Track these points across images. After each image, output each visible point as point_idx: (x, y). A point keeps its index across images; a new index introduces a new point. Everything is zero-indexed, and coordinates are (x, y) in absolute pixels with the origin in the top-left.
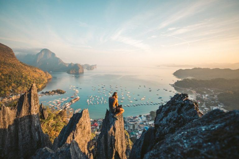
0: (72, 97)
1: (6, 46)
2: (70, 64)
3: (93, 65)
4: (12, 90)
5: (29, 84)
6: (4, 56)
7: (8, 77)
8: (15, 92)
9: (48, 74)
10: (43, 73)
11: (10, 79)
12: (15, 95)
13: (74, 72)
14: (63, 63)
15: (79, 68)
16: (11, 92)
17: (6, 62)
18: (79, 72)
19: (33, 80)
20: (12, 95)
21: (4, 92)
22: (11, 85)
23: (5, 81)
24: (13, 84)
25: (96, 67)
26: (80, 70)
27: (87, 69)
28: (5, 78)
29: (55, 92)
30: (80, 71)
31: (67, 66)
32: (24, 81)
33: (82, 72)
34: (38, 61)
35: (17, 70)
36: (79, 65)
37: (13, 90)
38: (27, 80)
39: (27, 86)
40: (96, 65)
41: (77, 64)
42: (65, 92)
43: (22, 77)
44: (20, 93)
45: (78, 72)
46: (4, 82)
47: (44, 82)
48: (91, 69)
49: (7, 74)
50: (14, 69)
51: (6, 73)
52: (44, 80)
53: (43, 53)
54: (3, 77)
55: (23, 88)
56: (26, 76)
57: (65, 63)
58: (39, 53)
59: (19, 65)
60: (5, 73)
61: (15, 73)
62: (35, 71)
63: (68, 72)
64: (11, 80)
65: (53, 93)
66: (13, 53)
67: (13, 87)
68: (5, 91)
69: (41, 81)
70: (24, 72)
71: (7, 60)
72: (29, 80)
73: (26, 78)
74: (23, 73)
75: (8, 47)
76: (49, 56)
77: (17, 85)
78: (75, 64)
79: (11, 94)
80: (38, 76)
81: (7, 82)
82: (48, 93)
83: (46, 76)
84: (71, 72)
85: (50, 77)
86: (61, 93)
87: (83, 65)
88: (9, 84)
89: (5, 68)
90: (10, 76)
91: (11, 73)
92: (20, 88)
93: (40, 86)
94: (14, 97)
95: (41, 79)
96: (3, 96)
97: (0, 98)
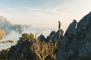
2: (16, 25)
3: (29, 25)
13: (18, 30)
15: (21, 27)
18: (21, 29)
25: (31, 26)
27: (26, 27)
31: (14, 26)
33: (23, 29)
36: (21, 25)
40: (31, 25)
47: (1, 36)
48: (28, 27)
57: (12, 25)
63: (15, 30)
65: (7, 42)
76: (3, 20)
82: (4, 42)
83: (2, 32)
84: (16, 29)
85: (4, 32)
86: (11, 42)
87: (23, 25)
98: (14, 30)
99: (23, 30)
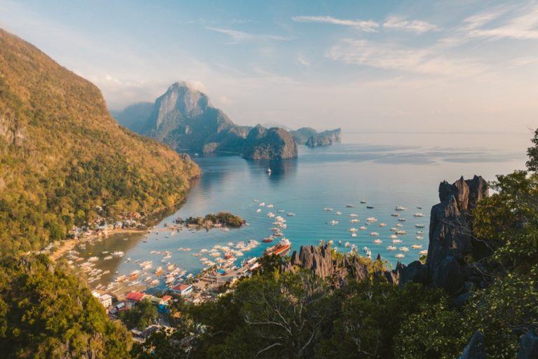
0: (268, 241)
1: (87, 81)
2: (254, 131)
3: (328, 133)
4: (101, 209)
5: (141, 192)
6: (82, 110)
7: (92, 172)
8: (108, 215)
9: (190, 161)
10: (177, 158)
11: (96, 176)
12: (110, 223)
13: (268, 158)
14: (231, 125)
15: (283, 144)
16: (100, 214)
17: (87, 127)
18: (284, 156)
19: (154, 179)
20: (102, 224)
21: (84, 214)
22: (101, 195)
23: (86, 182)
24: (105, 192)
25: (337, 139)
26: (286, 148)
27: (307, 144)
28: (86, 174)
29: (213, 219)
30: (286, 152)
31: (244, 135)
32: (129, 184)
33: (291, 156)
34: (159, 121)
35: (112, 151)
36: (283, 130)
37: (104, 208)
38: (139, 180)
39: (139, 198)
40: (338, 131)
41: (277, 129)
42: (244, 222)
43: (125, 170)
44: (121, 217)
45: (279, 157)
46: (84, 185)
47: (182, 188)
48: (320, 145)
49: (90, 163)
50: (105, 146)
51: (89, 160)
52: (179, 182)
53: (174, 97)
54: (81, 170)
55: (129, 204)
56: (134, 170)
57: (237, 128)
58: (165, 95)
59: (116, 134)
60: (85, 159)
61: (108, 158)
62: (157, 154)
63: (248, 157)
64: (98, 180)
65: (210, 223)
66: (103, 101)
67: (104, 201)
68: (86, 211)
69: (173, 184)
70: (129, 157)
71: (89, 120)
72: (141, 181)
73: (134, 174)
74: (128, 161)
75: (92, 84)
76: (192, 104)
77: (114, 194)
78: (268, 128)
79: (99, 221)
80: (164, 169)
81: (89, 186)
82: (196, 222)
83: (186, 169)
84: (257, 156)
85: (197, 170)
86: (231, 225)
87: (293, 132)
88: (96, 192)
89: (86, 145)
90: (96, 168)
91: (99, 158)
92: (120, 204)
93: (171, 200)
94: (107, 230)
95: (174, 179)
96: (82, 223)
97: (76, 231)
98: (246, 158)
99: (295, 158)
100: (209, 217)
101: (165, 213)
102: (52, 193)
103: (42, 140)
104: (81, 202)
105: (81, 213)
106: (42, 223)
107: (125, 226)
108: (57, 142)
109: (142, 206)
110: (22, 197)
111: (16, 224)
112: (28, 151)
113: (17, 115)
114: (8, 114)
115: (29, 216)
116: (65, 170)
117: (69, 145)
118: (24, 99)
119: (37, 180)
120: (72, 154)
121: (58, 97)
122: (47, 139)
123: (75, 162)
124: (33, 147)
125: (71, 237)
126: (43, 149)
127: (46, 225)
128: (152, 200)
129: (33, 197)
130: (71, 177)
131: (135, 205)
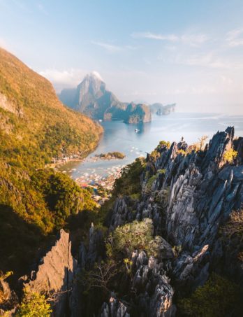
1: (44, 78)
2: (130, 106)
4: (62, 150)
5: (79, 141)
6: (45, 97)
8: (66, 153)
9: (98, 125)
10: (92, 123)
11: (58, 133)
12: (67, 156)
13: (136, 122)
14: (118, 103)
15: (144, 114)
16: (63, 152)
17: (49, 106)
18: (144, 121)
19: (83, 135)
20: (64, 157)
22: (61, 143)
24: (63, 142)
25: (174, 110)
26: (146, 117)
27: (157, 113)
28: (53, 132)
29: (112, 155)
30: (146, 119)
31: (124, 108)
33: (148, 121)
34: (80, 100)
35: (62, 120)
37: (64, 149)
39: (78, 144)
40: (174, 105)
41: (141, 105)
42: (125, 156)
43: (70, 130)
44: (71, 153)
45: (142, 122)
46: (53, 138)
47: (96, 139)
48: (164, 114)
49: (54, 127)
50: (59, 117)
52: (94, 136)
53: (87, 84)
54: (51, 131)
55: (74, 147)
56: (74, 130)
57: (121, 104)
58: (81, 84)
59: (63, 110)
60: (52, 125)
61: (61, 124)
62: (83, 121)
63: (126, 122)
64: (59, 136)
65: (110, 156)
67: (63, 146)
68: (57, 151)
69: (92, 137)
70: (71, 123)
71: (49, 103)
72: (78, 136)
73: (74, 133)
74: (70, 125)
75: (47, 80)
76: (97, 89)
77: (67, 142)
78: (137, 104)
79: (62, 155)
80: (87, 129)
81: (56, 139)
82: (104, 156)
83: (97, 129)
84: (131, 121)
85: (102, 130)
86: (119, 158)
87: (150, 106)
88: (59, 142)
89: (50, 117)
90: (57, 130)
91: (58, 124)
92: (70, 147)
93: (92, 145)
94: (67, 159)
95: (92, 135)
96: (56, 156)
97: (54, 160)
99: (150, 122)
100: (110, 154)
101: (90, 152)
102: (41, 142)
103: (31, 115)
104: (53, 146)
105: (55, 152)
106: (40, 156)
107: (74, 158)
108: (37, 115)
109: (79, 148)
110: (30, 144)
111: (31, 156)
112: (26, 121)
113: (18, 101)
114: (14, 101)
115: (35, 153)
116: (44, 131)
117: (43, 117)
118: (18, 91)
119: (33, 136)
120: (45, 122)
121: (33, 89)
122: (33, 114)
123: (47, 126)
124: (28, 119)
125: (53, 162)
126: (33, 119)
127: (43, 157)
128: (84, 145)
129: (34, 144)
130: (47, 134)
131: (77, 148)
